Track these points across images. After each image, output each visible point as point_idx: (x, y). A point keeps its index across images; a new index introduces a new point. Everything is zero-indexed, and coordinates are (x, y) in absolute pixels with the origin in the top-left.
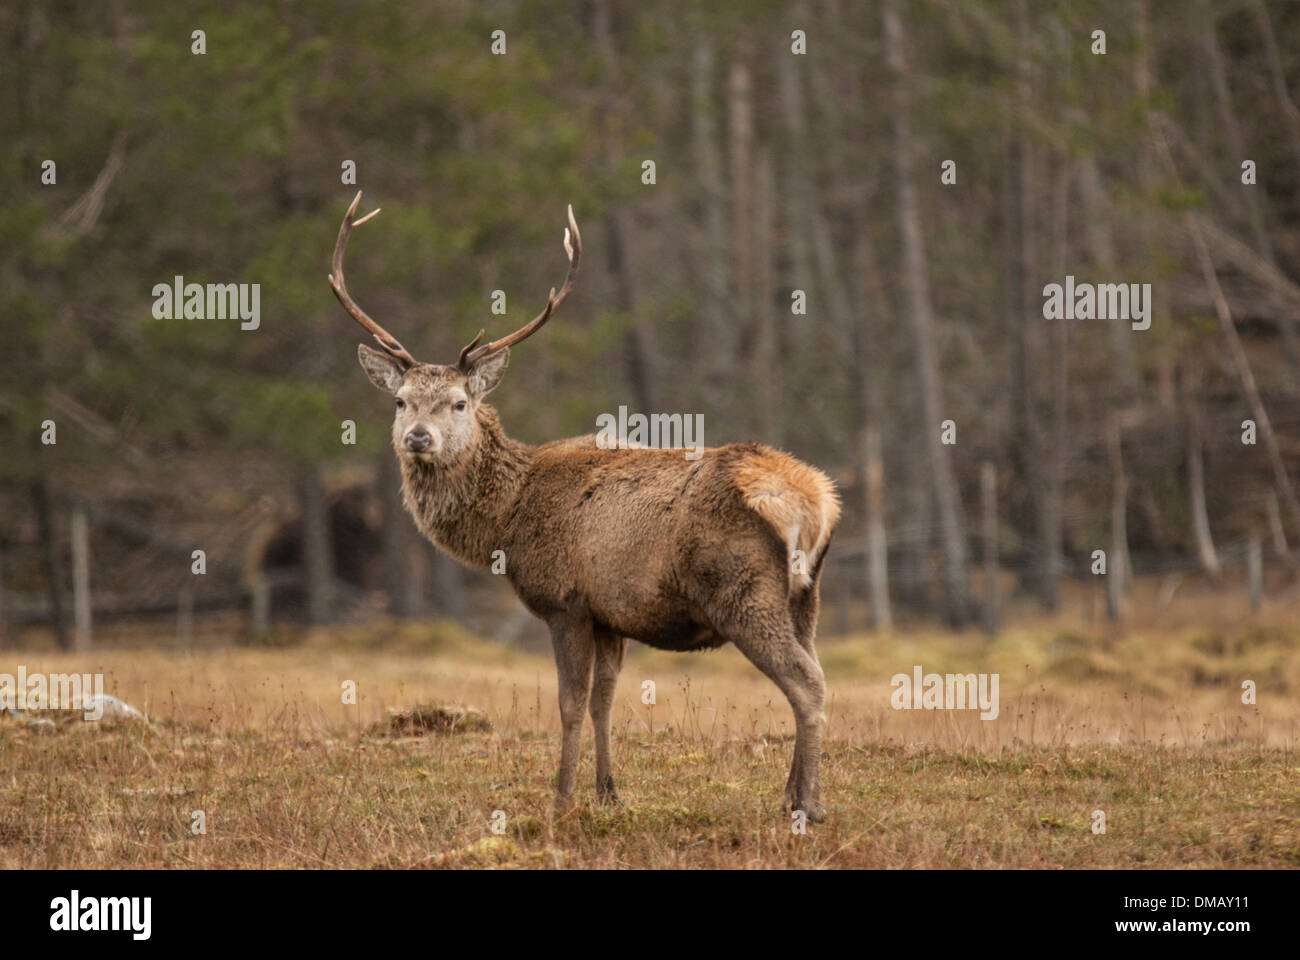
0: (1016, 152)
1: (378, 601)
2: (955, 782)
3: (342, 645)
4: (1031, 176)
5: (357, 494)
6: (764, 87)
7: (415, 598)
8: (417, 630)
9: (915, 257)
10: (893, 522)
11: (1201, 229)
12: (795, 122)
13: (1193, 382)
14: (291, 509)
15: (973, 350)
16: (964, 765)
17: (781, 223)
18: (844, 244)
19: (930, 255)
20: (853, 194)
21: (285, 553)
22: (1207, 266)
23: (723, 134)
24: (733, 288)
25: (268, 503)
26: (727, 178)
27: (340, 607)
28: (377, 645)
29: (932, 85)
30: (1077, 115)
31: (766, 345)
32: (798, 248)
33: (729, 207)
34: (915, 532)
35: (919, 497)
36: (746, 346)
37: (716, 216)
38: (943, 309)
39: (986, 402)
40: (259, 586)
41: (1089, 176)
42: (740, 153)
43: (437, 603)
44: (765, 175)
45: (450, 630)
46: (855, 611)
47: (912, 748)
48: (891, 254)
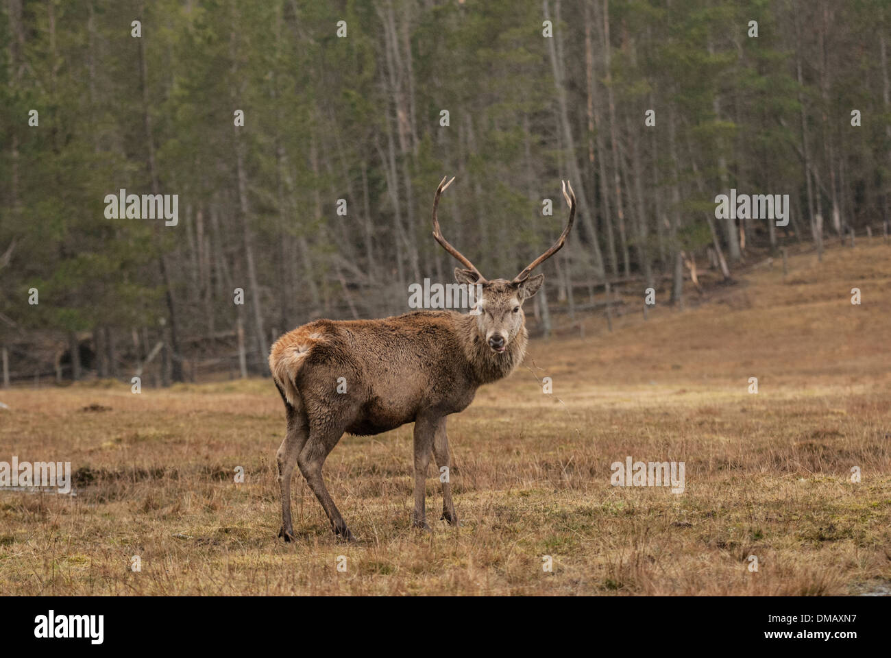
0: (281, 236)
1: (94, 373)
2: (248, 423)
3: (82, 386)
4: (286, 244)
5: (88, 341)
6: (207, 218)
7: (105, 372)
8: (105, 381)
9: (251, 268)
10: (247, 346)
11: (336, 258)
12: (216, 227)
13: (335, 303)
14: (68, 347)
15: (270, 295)
16: (251, 418)
17: (212, 259)
18: (231, 263)
19: (256, 267)
20: (234, 249)
21: (66, 359)
22: (338, 269)
23: (195, 232)
24: (199, 278)
25: (61, 345)
26: (196, 245)
27: (83, 374)
28: (95, 385)
29: (255, 217)
30: (299, 225)
31: (209, 294)
32: (218, 266)
33: (197, 254)
34: (253, 349)
35: (254, 338)
36: (203, 295)
37: (193, 257)
38: (261, 283)
39: (274, 310)
40: (59, 369)
41: (303, 243)
42: (200, 237)
43: (111, 373)
44: (207, 244)
45: (115, 381)
46: (236, 373)
47: (237, 413)
48: (245, 266)
